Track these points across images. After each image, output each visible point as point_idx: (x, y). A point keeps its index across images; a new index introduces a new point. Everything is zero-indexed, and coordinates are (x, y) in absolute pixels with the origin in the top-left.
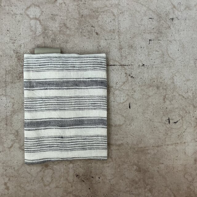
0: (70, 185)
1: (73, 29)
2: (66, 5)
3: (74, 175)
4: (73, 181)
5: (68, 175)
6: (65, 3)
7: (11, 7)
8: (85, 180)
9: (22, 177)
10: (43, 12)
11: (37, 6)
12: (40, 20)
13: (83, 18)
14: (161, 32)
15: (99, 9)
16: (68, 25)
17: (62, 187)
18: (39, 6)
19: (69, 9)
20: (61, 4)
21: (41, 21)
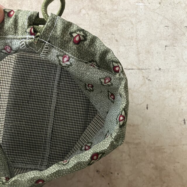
14: (176, 39)
15: (119, 19)
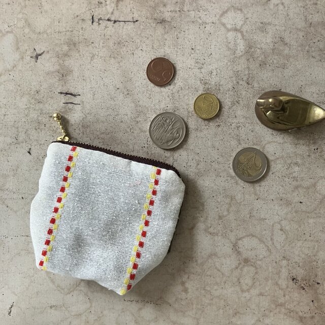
0: (281, 292)
1: (295, 47)
2: (285, 7)
3: (289, 277)
4: (287, 287)
5: (279, 277)
6: (283, 4)
7: (198, 12)
8: (305, 288)
9: (207, 276)
10: (247, 18)
11: (238, 10)
12: (242, 32)
13: (312, 28)
16: (287, 40)
17: (269, 295)
18: (241, 10)
19: (289, 14)
20: (277, 5)
21: (244, 34)
